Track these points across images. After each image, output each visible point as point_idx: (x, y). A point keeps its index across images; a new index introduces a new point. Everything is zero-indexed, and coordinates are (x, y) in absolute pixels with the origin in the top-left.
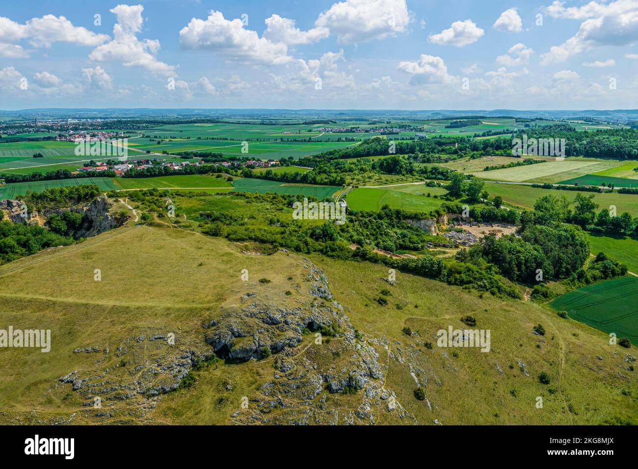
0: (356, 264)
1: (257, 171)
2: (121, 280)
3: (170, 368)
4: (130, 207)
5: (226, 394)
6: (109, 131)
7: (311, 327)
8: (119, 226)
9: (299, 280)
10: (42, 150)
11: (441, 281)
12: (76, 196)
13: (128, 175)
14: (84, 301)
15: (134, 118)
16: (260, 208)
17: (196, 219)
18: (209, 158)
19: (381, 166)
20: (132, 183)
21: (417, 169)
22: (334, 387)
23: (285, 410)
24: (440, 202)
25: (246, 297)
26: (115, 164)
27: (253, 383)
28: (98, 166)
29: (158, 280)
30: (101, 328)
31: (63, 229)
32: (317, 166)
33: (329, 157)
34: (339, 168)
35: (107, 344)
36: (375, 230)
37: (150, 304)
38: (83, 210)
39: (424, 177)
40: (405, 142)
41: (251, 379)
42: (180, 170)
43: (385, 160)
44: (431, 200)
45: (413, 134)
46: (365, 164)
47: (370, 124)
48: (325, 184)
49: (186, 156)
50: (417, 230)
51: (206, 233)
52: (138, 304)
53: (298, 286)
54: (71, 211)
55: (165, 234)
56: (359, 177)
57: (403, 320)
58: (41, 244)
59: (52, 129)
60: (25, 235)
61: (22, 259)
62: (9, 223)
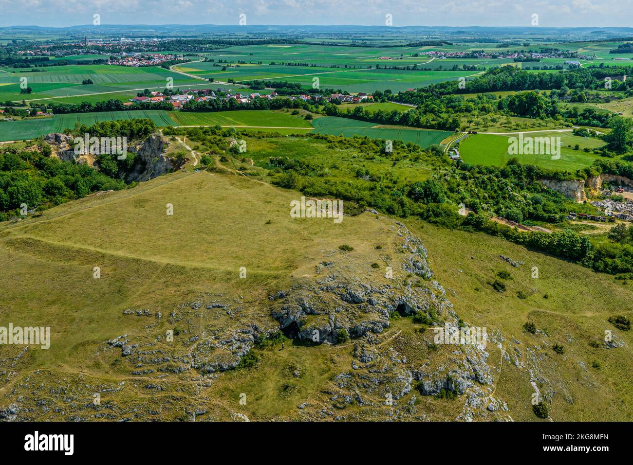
0: (467, 234)
1: (343, 108)
2: (176, 234)
3: (229, 343)
4: (188, 148)
5: (292, 381)
6: (166, 53)
7: (402, 310)
8: (176, 170)
9: (390, 250)
10: (91, 75)
11: (584, 265)
12: (128, 132)
13: (187, 108)
14: (135, 256)
15: (196, 37)
16: (345, 155)
17: (265, 166)
18: (284, 89)
19: (511, 105)
20: (191, 118)
21: (563, 111)
22: (427, 388)
23: (363, 408)
24: (592, 158)
25: (322, 266)
26: (172, 94)
27: (325, 372)
28: (153, 96)
29: (218, 238)
30: (153, 289)
31: (113, 171)
32: (422, 103)
33: (442, 91)
34: (451, 107)
35: (159, 308)
36: (495, 192)
37: (209, 266)
38: (135, 148)
39: (572, 122)
40: (548, 72)
41: (323, 366)
42: (248, 104)
43: (517, 97)
44: (579, 155)
45: (560, 61)
46: (488, 102)
47: (500, 47)
48: (432, 127)
49: (256, 86)
50: (555, 195)
51: (276, 184)
52: (195, 264)
53: (388, 257)
55: (228, 183)
56: (479, 119)
57: (526, 313)
58: (90, 187)
59: (103, 50)
60: (73, 175)
61: (70, 203)
62: (56, 161)
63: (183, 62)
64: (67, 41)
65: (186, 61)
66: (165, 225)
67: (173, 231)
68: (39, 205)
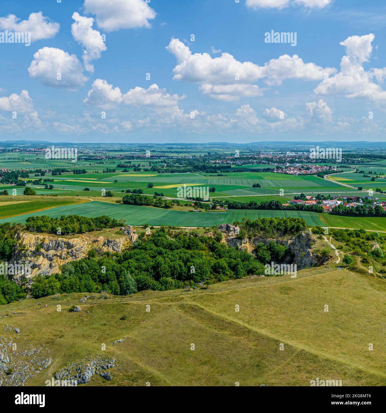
2: (313, 324)
4: (333, 247)
6: (323, 164)
8: (319, 266)
10: (260, 180)
12: (283, 228)
13: (336, 212)
14: (275, 337)
15: (350, 151)
20: (338, 220)
26: (323, 199)
28: (307, 200)
29: (353, 334)
30: (287, 371)
31: (267, 259)
37: (340, 360)
38: (287, 242)
52: (328, 356)
54: (277, 242)
55: (367, 283)
58: (246, 270)
59: (272, 161)
60: (235, 259)
61: (229, 281)
62: (225, 246)
63: (336, 172)
64: (246, 154)
65: (339, 172)
66: (304, 314)
67: (311, 320)
68: (207, 280)
